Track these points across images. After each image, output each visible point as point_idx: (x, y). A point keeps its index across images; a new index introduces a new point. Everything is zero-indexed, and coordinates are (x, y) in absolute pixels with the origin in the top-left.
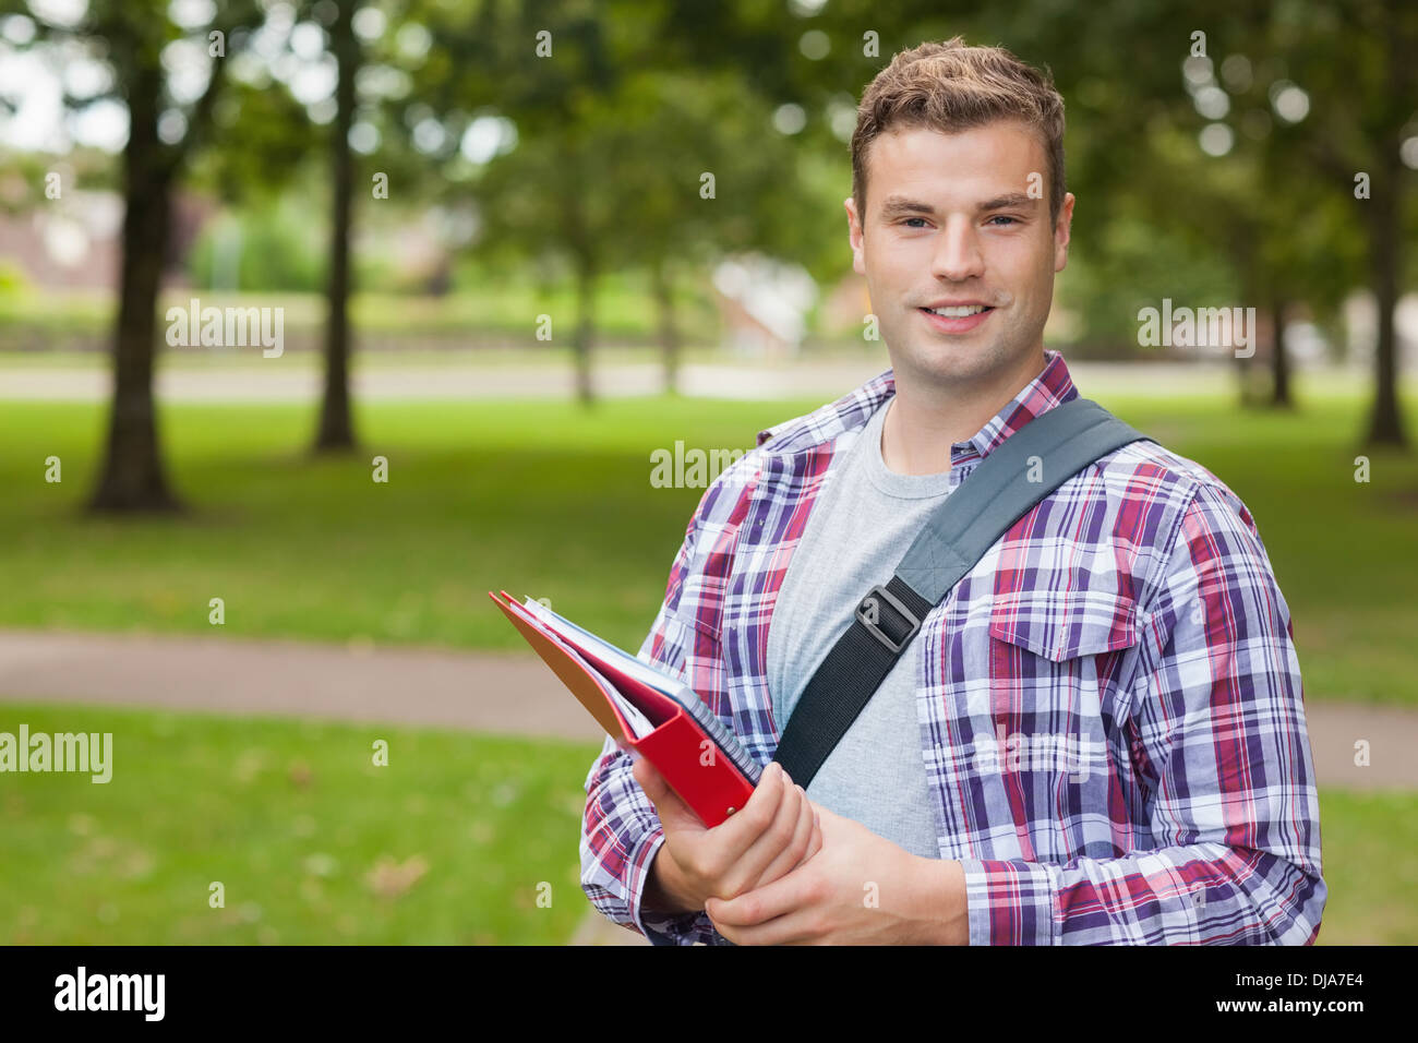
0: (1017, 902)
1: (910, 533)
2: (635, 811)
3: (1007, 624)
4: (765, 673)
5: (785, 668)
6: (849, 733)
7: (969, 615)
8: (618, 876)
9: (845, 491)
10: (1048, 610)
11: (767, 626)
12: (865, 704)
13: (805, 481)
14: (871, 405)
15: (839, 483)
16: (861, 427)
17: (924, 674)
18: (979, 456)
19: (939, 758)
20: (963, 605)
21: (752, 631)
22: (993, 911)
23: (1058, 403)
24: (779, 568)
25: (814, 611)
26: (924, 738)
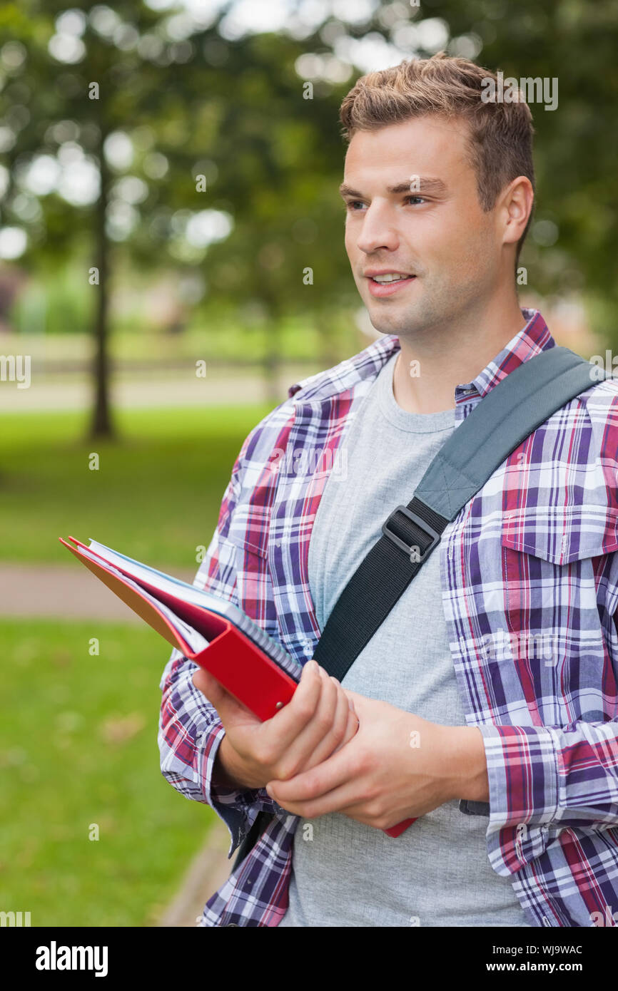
0: (528, 760)
1: (425, 461)
2: (199, 707)
3: (516, 535)
4: (307, 581)
5: (325, 578)
6: (382, 629)
7: (482, 529)
8: (190, 763)
9: (366, 429)
10: (549, 522)
11: (307, 544)
12: (394, 605)
13: (331, 423)
14: (382, 359)
15: (359, 424)
16: (374, 377)
17: (447, 579)
18: (479, 395)
19: (463, 648)
20: (477, 521)
21: (294, 548)
22: (509, 769)
23: (541, 351)
24: (315, 495)
25: (347, 529)
26: (450, 633)
